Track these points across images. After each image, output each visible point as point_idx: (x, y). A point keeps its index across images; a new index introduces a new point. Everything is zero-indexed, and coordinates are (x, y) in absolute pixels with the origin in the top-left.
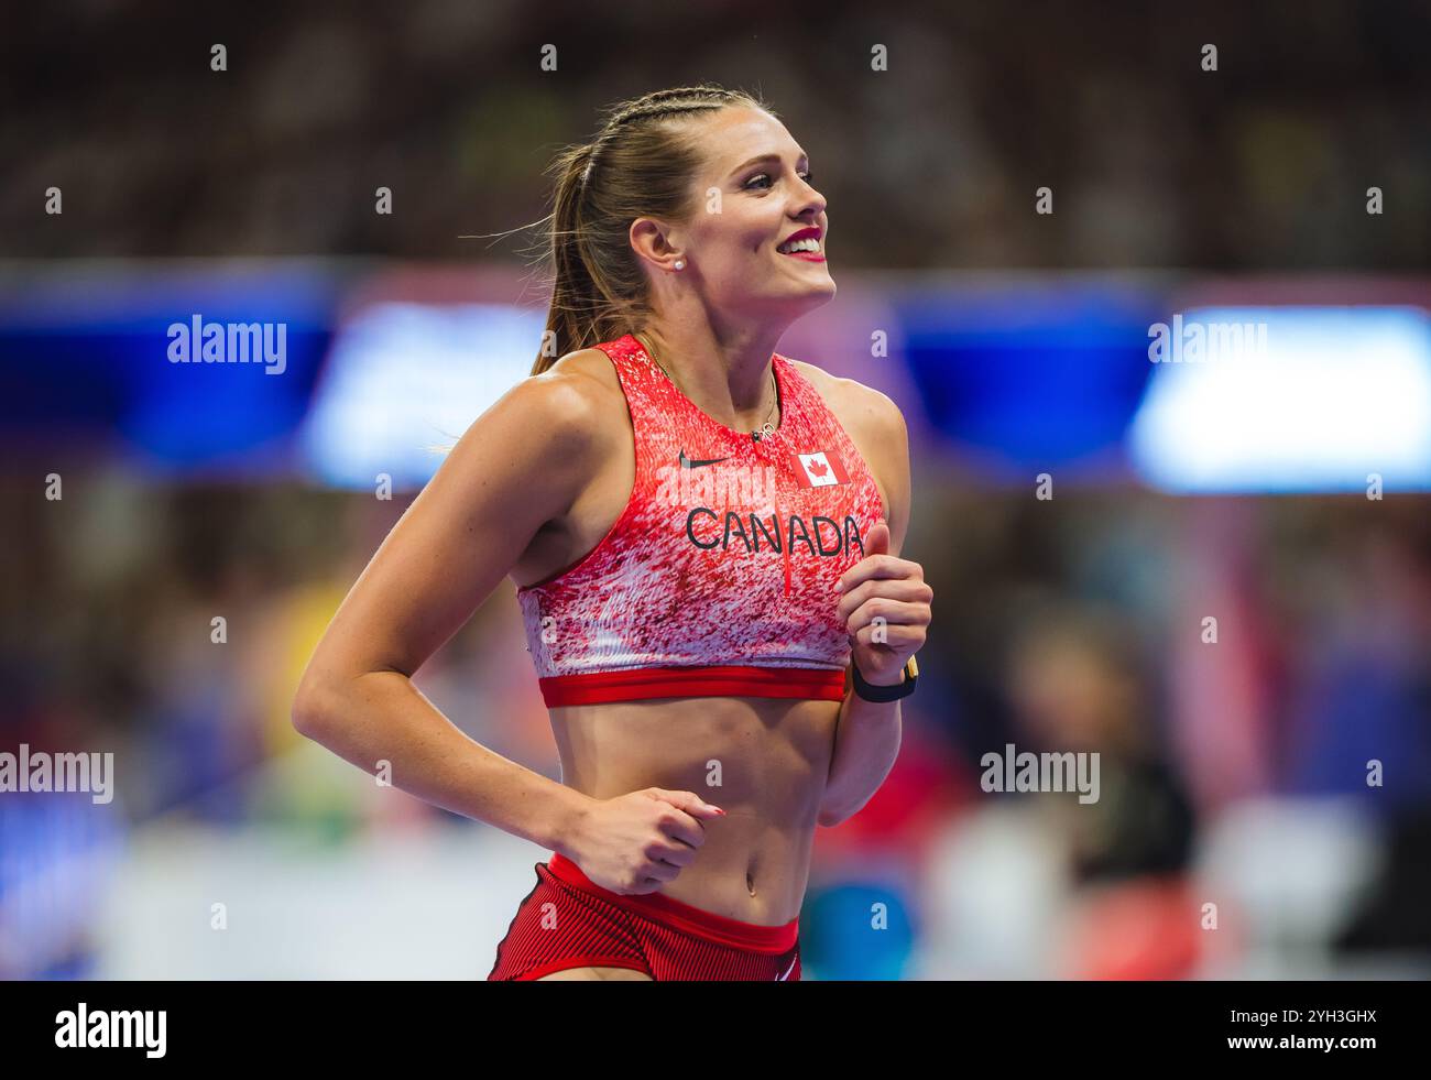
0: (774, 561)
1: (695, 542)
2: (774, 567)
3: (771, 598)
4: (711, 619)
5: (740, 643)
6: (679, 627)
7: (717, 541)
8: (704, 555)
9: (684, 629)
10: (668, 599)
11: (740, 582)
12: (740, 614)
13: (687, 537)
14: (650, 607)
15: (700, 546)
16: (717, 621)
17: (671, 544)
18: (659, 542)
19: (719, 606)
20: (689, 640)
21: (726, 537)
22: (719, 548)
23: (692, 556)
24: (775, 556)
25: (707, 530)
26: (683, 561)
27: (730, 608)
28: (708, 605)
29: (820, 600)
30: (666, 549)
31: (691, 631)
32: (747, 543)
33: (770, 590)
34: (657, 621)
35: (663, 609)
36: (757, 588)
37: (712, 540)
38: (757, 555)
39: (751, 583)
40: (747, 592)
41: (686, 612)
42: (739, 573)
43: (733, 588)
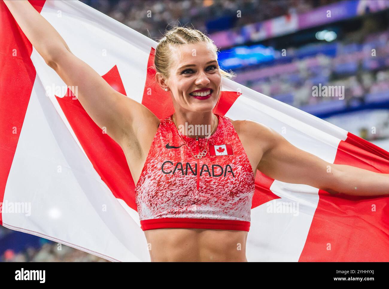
0: (193, 178)
1: (163, 171)
2: (192, 180)
3: (191, 190)
4: (168, 196)
5: (181, 205)
6: (158, 199)
7: (171, 171)
8: (166, 176)
9: (160, 199)
10: (155, 190)
11: (178, 184)
12: (178, 195)
13: (161, 170)
14: (150, 193)
15: (165, 173)
16: (170, 197)
17: (156, 173)
18: (153, 172)
19: (170, 192)
20: (162, 203)
21: (175, 170)
22: (171, 174)
23: (162, 176)
24: (193, 176)
25: (168, 168)
26: (159, 177)
27: (174, 193)
28: (166, 191)
29: (213, 190)
30: (155, 174)
31: (162, 200)
32: (183, 172)
33: (191, 187)
34: (153, 197)
35: (154, 193)
36: (185, 186)
37: (169, 171)
38: (186, 176)
39: (183, 185)
40: (180, 188)
41: (160, 194)
42: (178, 182)
43: (175, 186)
